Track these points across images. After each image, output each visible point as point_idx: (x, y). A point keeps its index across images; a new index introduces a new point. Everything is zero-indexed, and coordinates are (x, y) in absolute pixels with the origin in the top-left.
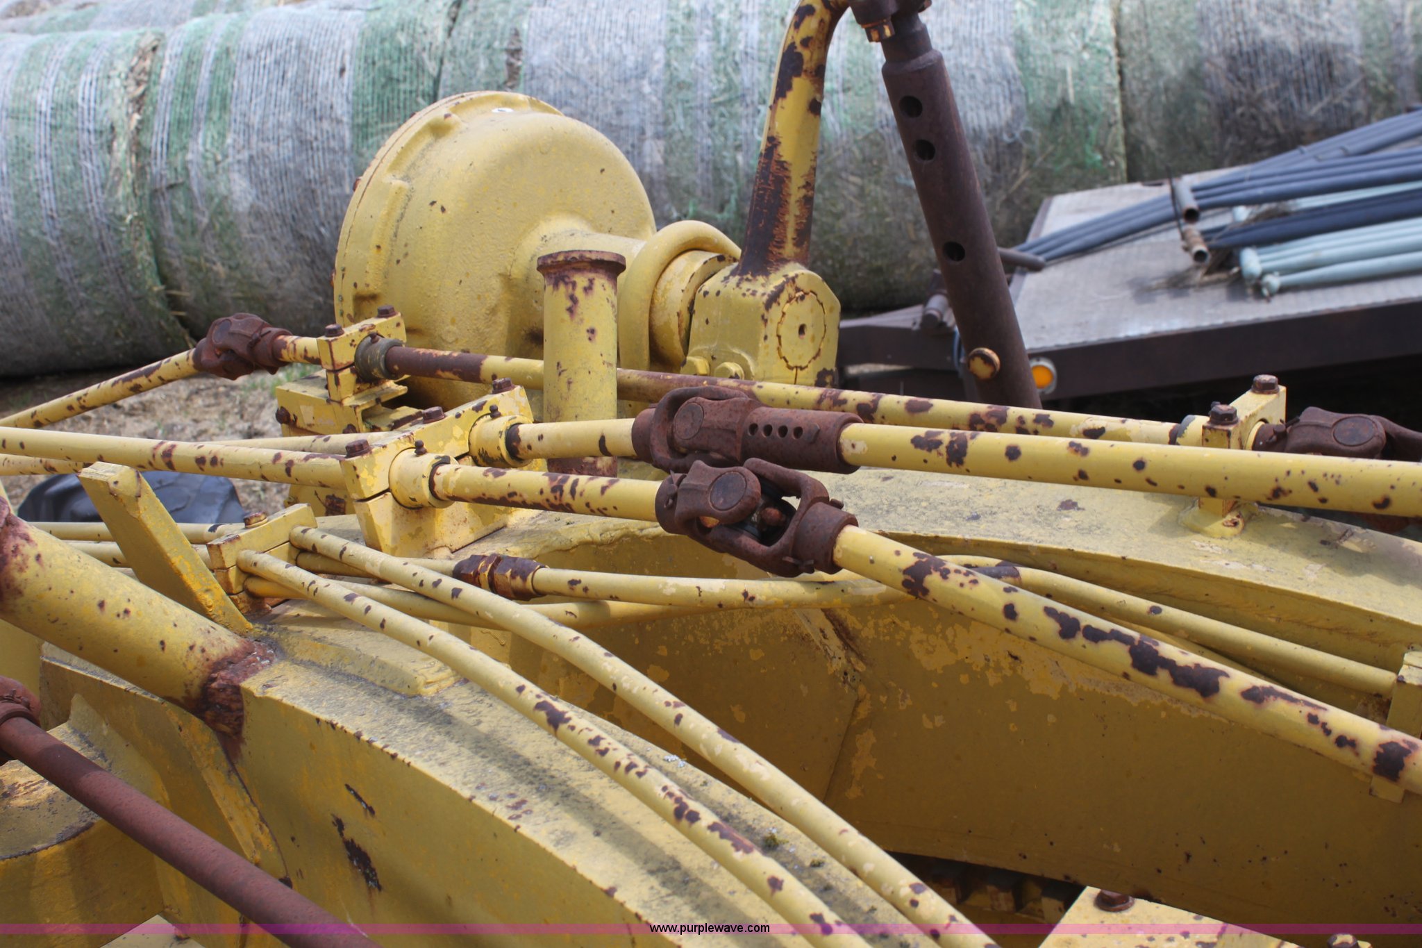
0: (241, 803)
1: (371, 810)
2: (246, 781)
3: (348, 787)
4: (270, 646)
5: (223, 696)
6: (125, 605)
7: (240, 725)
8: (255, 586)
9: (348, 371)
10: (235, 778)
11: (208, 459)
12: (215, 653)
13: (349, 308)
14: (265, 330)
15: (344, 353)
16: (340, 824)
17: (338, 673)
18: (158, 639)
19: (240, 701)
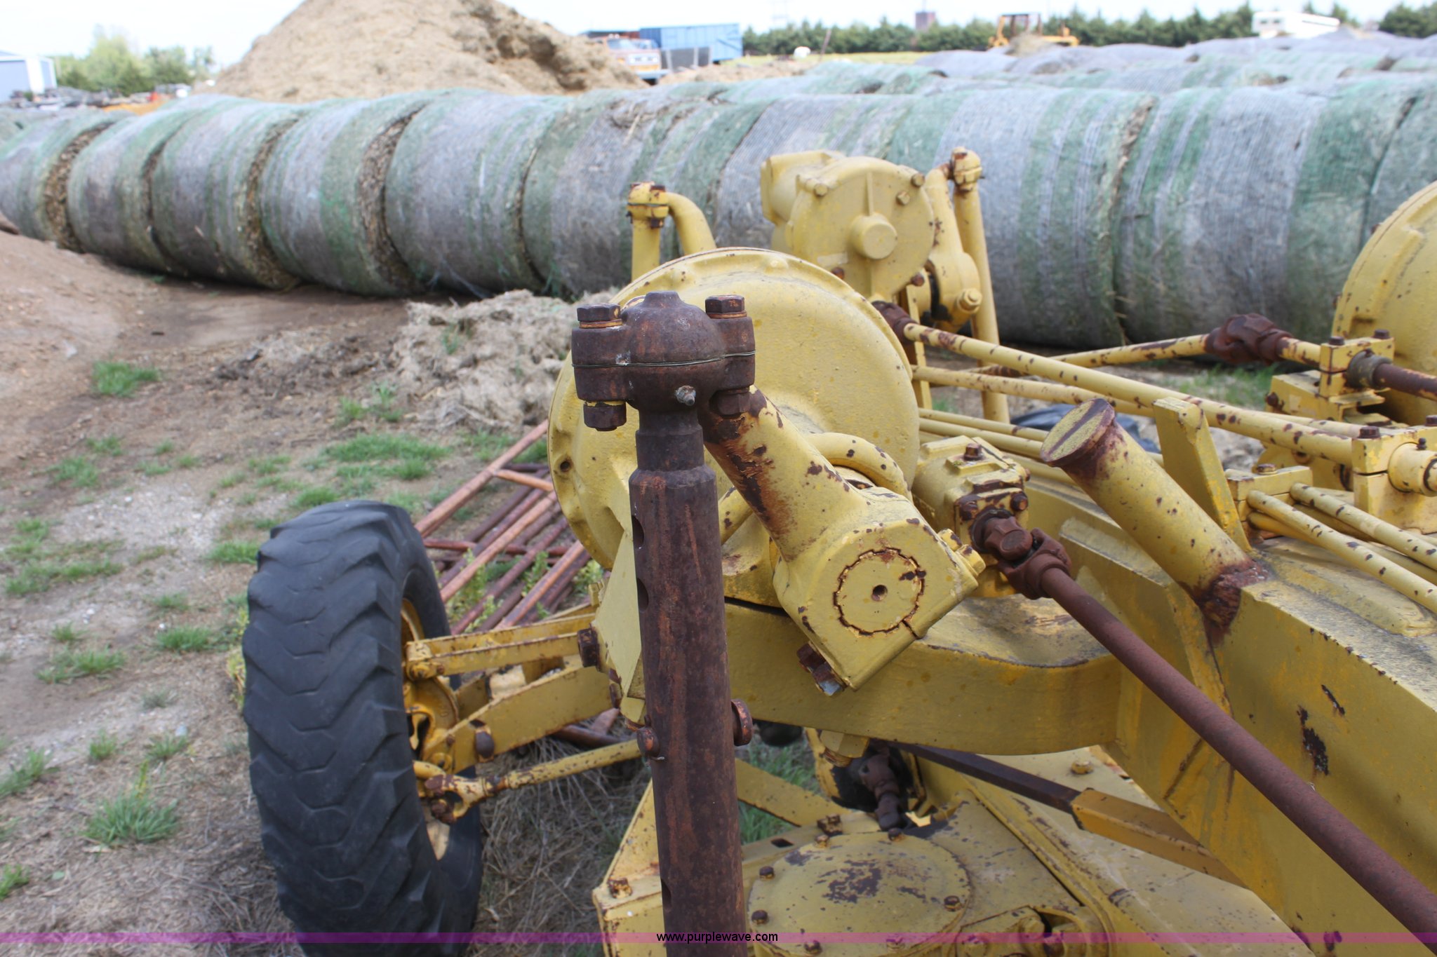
0: (1211, 678)
1: (1342, 711)
2: (1221, 663)
3: (1324, 688)
4: (1265, 567)
5: (1225, 593)
6: (1174, 506)
7: (1231, 619)
8: (1258, 520)
9: (1339, 375)
10: (1211, 658)
11: (1228, 416)
12: (1227, 559)
13: (1346, 326)
14: (1273, 330)
15: (1341, 360)
16: (1304, 715)
17: (1326, 600)
18: (1191, 537)
19: (1238, 601)
